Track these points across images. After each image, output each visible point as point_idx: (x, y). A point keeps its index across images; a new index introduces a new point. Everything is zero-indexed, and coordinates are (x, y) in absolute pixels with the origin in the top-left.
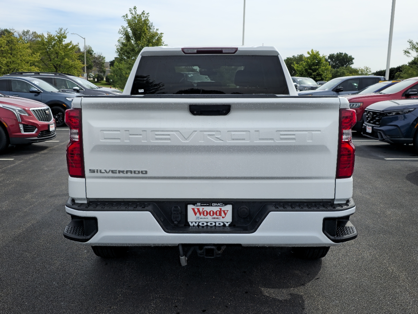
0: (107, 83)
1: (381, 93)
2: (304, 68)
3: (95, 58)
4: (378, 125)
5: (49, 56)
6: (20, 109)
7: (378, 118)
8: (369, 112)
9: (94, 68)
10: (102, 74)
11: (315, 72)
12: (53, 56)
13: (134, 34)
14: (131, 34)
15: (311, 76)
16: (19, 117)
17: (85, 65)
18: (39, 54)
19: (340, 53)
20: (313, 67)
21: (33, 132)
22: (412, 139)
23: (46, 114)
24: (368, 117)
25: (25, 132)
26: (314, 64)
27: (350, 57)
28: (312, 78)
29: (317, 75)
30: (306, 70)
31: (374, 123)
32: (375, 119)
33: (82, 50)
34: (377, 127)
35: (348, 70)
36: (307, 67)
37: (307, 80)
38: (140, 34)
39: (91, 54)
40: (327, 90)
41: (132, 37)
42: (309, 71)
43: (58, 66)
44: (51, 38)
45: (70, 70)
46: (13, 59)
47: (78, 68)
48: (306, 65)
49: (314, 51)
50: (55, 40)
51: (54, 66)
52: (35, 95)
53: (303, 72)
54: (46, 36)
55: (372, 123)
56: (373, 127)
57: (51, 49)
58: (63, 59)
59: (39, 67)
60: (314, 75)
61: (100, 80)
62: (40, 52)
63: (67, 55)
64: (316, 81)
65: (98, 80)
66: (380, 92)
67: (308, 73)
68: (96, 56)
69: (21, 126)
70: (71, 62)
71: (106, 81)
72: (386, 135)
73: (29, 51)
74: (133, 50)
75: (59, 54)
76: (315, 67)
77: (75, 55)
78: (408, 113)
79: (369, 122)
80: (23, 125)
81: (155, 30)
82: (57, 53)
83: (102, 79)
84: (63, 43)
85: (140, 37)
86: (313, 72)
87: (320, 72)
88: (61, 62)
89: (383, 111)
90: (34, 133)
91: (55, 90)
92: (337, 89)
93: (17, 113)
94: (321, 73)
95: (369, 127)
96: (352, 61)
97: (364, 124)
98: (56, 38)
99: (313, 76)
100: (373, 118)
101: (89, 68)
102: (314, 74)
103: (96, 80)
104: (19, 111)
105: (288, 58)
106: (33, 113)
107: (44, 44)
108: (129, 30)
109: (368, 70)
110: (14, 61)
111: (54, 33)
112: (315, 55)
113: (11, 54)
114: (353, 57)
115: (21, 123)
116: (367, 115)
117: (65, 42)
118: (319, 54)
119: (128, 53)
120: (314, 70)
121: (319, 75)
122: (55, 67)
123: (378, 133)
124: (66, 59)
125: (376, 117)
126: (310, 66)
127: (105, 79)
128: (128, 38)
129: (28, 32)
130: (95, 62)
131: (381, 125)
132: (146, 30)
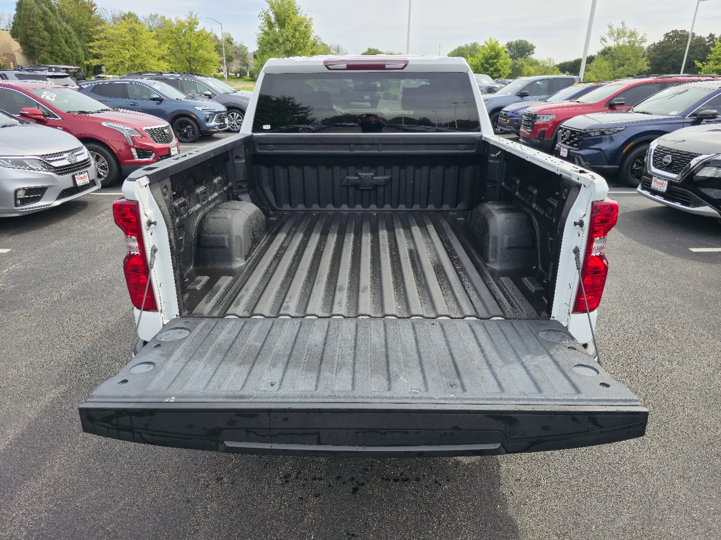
0: (251, 79)
1: (578, 102)
2: (480, 62)
3: (235, 47)
4: (576, 147)
5: (180, 46)
6: (130, 129)
7: (578, 138)
8: (566, 130)
9: (235, 60)
10: (245, 68)
11: (493, 67)
12: (185, 47)
13: (278, 20)
14: (273, 20)
15: (487, 72)
16: (130, 140)
17: (224, 58)
18: (167, 45)
19: (520, 40)
20: (490, 61)
21: (150, 157)
22: (618, 167)
23: (165, 134)
24: (564, 137)
25: (139, 157)
26: (491, 58)
27: (531, 45)
28: (488, 74)
29: (494, 71)
30: (482, 64)
31: (571, 145)
32: (573, 140)
33: (220, 38)
34: (574, 150)
35: (528, 61)
36: (483, 61)
37: (483, 77)
38: (285, 19)
39: (231, 43)
40: (509, 94)
41: (275, 23)
42: (486, 65)
43: (191, 59)
44: (181, 25)
45: (205, 65)
46: (137, 52)
47: (215, 62)
48: (482, 59)
49: (492, 39)
50: (185, 27)
51: (187, 60)
52: (158, 104)
53: (478, 67)
54: (174, 21)
55: (569, 145)
56: (569, 150)
57: (181, 38)
58: (196, 50)
59: (170, 62)
60: (491, 71)
61: (244, 76)
62: (170, 41)
63: (200, 46)
64: (494, 78)
65: (240, 75)
66: (577, 100)
67: (484, 69)
68: (237, 45)
69: (133, 150)
70: (206, 56)
71: (250, 77)
72: (585, 161)
73: (156, 42)
74: (276, 41)
75: (192, 45)
76: (493, 60)
77: (211, 46)
78: (616, 133)
79: (565, 143)
80: (136, 149)
81: (303, 16)
82: (188, 43)
83: (246, 74)
84: (195, 30)
85: (285, 23)
86: (490, 67)
87: (498, 67)
88: (195, 55)
89: (584, 130)
90: (151, 159)
91: (181, 96)
92: (521, 93)
93: (126, 134)
94: (500, 68)
95: (564, 150)
96: (533, 50)
97: (557, 145)
98: (187, 24)
99: (489, 72)
100: (571, 138)
101: (229, 60)
102: (490, 69)
103: (238, 75)
104: (130, 131)
105: (459, 47)
106: (147, 134)
107: (172, 32)
108: (271, 13)
109: (551, 62)
110: (138, 55)
111: (184, 18)
112: (493, 46)
113: (134, 46)
114: (534, 45)
115: (133, 147)
116: (563, 133)
117: (198, 29)
118: (498, 44)
119: (271, 44)
120: (492, 65)
121: (497, 70)
122: (189, 61)
123: (576, 158)
124: (200, 51)
125: (575, 137)
126: (487, 59)
127: (248, 75)
128: (270, 25)
129: (156, 16)
130: (236, 52)
131: (581, 148)
132: (291, 14)
